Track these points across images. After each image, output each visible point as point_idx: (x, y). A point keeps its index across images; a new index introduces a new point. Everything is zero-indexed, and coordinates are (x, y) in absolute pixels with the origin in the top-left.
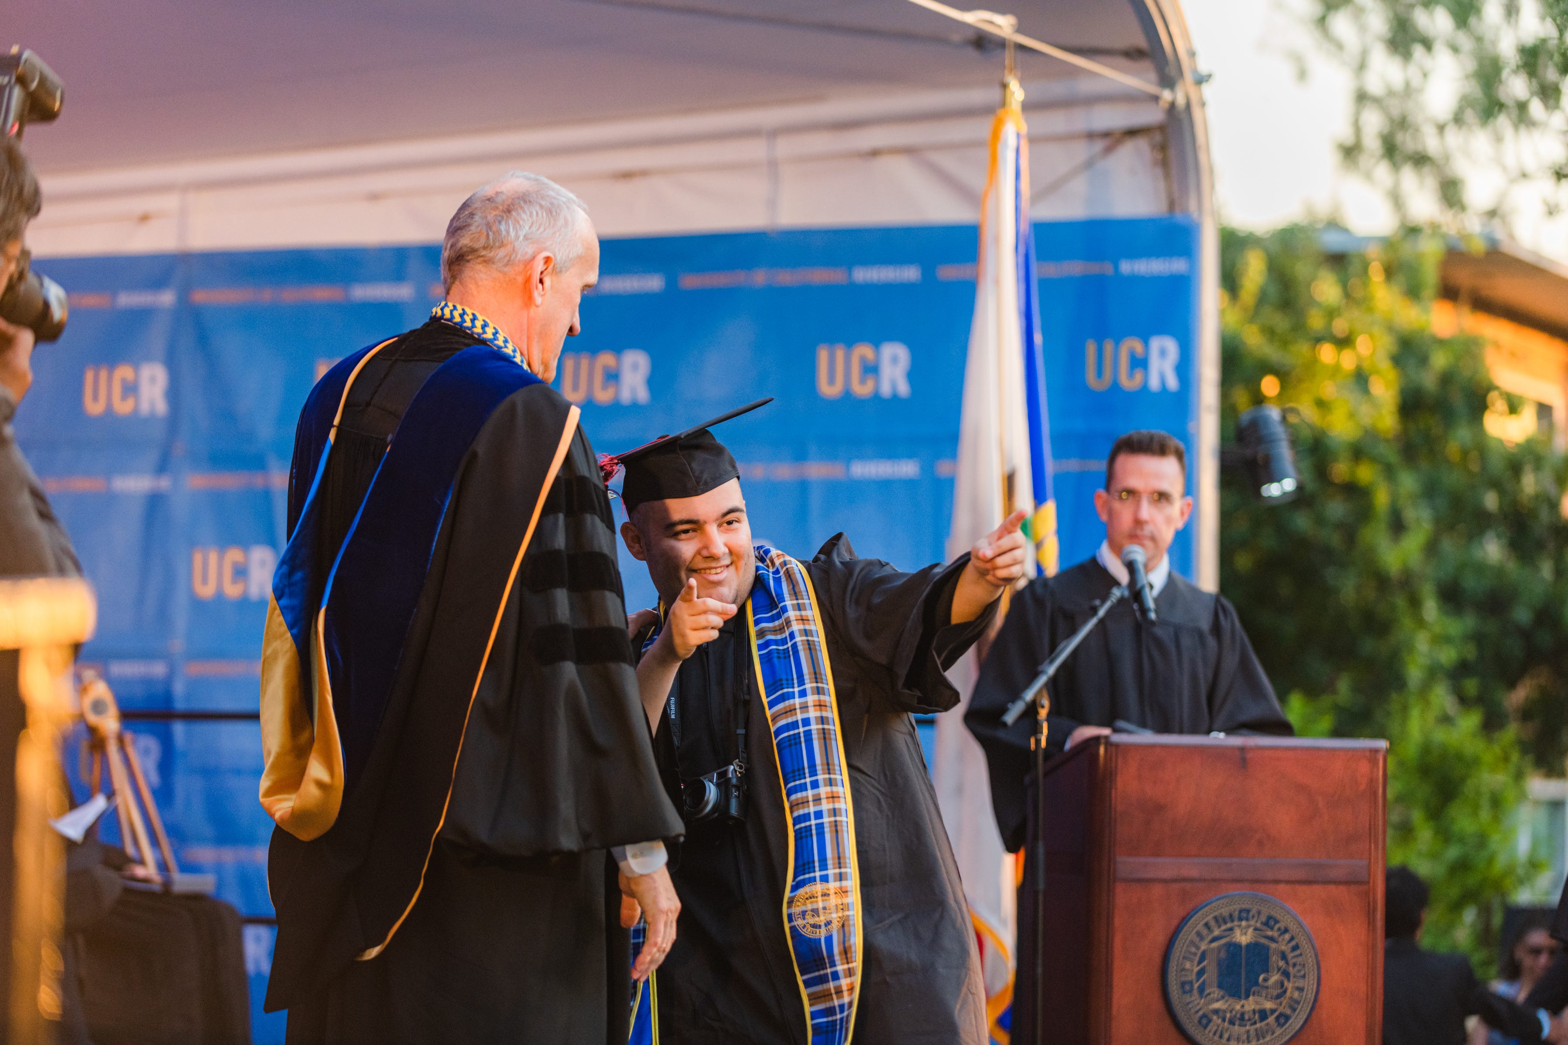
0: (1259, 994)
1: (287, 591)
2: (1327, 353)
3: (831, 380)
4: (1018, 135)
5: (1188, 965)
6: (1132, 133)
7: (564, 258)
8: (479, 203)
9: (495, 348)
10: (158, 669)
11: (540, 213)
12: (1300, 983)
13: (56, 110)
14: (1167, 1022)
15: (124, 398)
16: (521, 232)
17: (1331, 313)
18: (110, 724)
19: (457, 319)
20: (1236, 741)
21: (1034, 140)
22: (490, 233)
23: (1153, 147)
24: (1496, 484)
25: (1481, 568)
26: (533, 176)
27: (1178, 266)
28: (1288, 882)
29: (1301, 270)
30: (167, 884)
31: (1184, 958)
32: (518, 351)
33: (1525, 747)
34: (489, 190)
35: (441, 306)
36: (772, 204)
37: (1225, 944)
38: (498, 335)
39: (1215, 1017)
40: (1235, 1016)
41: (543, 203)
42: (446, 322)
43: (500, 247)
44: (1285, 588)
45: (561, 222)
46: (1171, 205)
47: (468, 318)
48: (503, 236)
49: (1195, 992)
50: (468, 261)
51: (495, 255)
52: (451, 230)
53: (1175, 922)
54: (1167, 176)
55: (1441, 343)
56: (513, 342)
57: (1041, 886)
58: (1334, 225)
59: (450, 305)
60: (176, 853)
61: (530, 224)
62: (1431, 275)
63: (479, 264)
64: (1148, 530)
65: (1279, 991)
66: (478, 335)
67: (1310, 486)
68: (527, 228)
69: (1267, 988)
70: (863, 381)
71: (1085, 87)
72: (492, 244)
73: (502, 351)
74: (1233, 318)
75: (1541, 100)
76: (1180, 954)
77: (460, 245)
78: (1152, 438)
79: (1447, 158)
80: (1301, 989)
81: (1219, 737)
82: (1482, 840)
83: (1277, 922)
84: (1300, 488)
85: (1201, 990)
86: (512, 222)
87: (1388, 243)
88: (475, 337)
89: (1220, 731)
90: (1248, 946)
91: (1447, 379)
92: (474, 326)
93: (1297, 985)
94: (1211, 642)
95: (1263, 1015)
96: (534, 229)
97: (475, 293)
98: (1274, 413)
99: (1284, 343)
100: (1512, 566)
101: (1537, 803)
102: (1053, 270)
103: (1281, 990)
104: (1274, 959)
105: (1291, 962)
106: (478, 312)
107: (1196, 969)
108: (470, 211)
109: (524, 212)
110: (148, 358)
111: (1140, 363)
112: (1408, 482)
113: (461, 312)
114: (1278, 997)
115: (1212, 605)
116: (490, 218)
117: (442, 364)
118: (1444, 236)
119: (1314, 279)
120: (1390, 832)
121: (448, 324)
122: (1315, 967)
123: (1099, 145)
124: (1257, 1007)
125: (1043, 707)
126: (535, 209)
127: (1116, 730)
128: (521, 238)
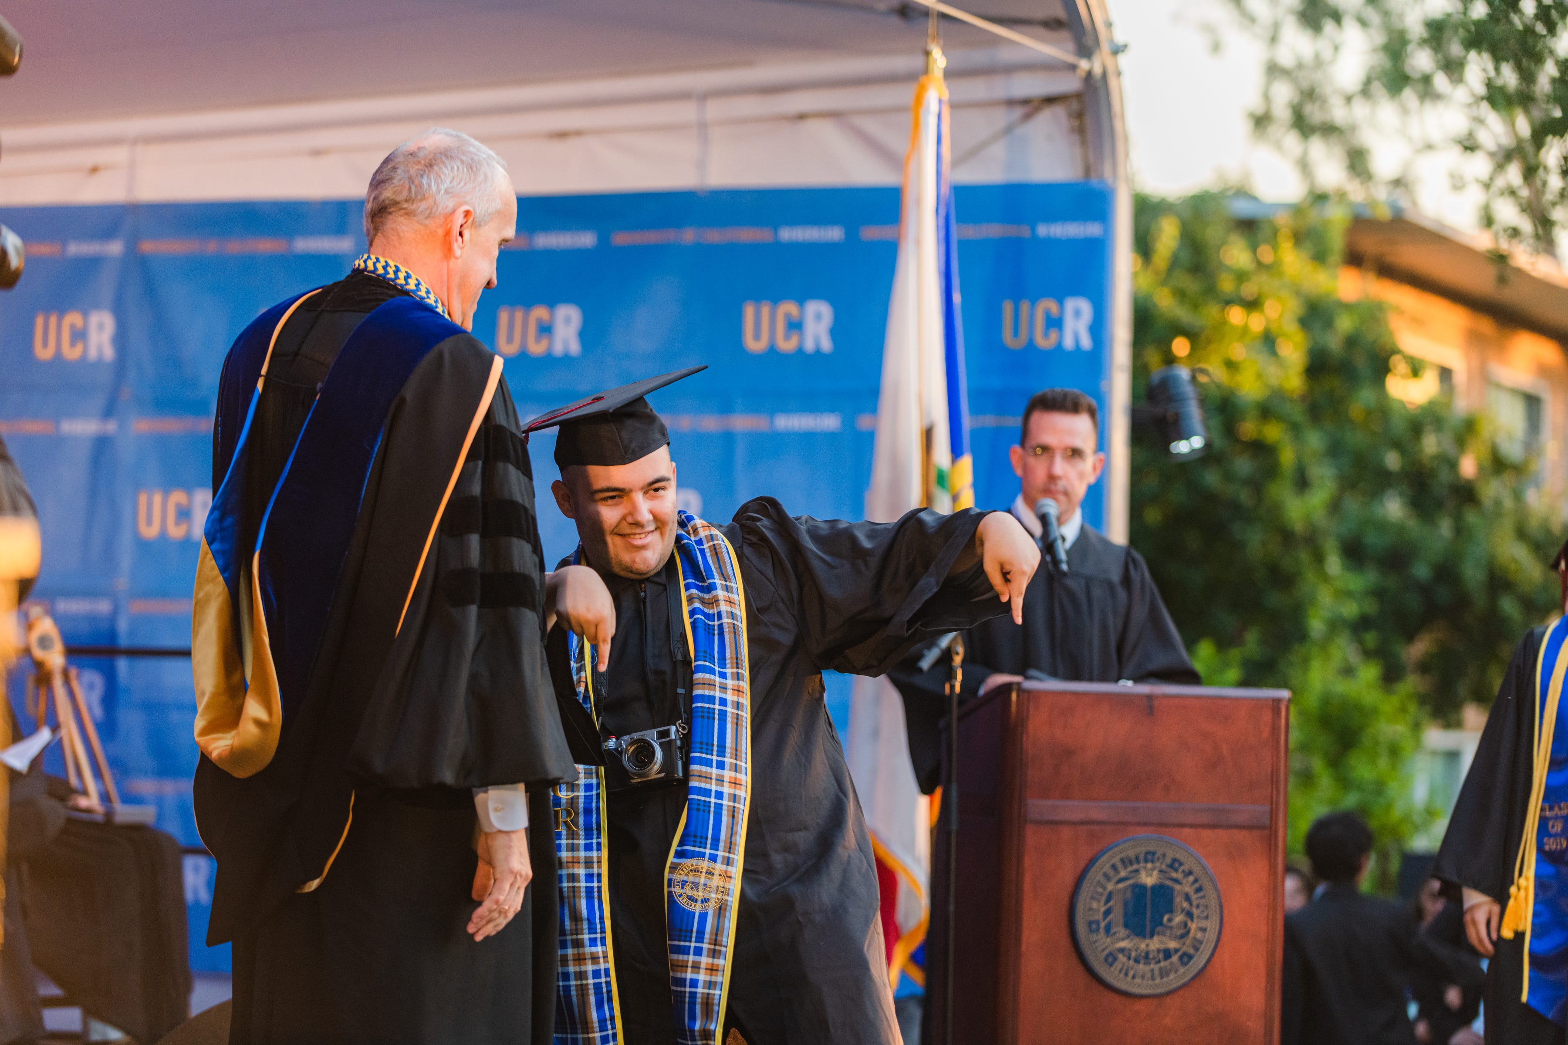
0: (1164, 934)
1: (218, 535)
2: (1236, 315)
3: (757, 336)
4: (940, 101)
5: (1095, 905)
6: (1050, 100)
7: (483, 213)
8: (402, 158)
9: (417, 299)
10: (103, 607)
11: (461, 168)
12: (1203, 924)
13: (15, 64)
14: (1074, 960)
15: (73, 344)
16: (443, 186)
17: (1241, 277)
18: (55, 659)
19: (381, 271)
20: (1144, 689)
21: (955, 106)
22: (413, 187)
23: (1070, 115)
24: (1397, 445)
25: (1382, 526)
26: (454, 133)
27: (1093, 229)
28: (1192, 826)
29: (1212, 233)
30: (109, 814)
31: (1092, 898)
32: (440, 302)
33: (1422, 700)
34: (411, 146)
35: (364, 259)
36: (701, 164)
37: (1131, 886)
38: (420, 286)
39: (1120, 956)
40: (1140, 955)
41: (464, 158)
42: (369, 274)
43: (421, 200)
44: (1193, 541)
45: (481, 177)
46: (1087, 171)
47: (391, 270)
48: (425, 190)
49: (1102, 931)
50: (390, 213)
51: (417, 207)
52: (373, 183)
53: (1083, 864)
54: (1084, 143)
55: (1348, 307)
56: (434, 293)
57: (954, 827)
58: (1242, 193)
59: (373, 257)
60: (117, 783)
61: (451, 179)
62: (1337, 241)
63: (401, 216)
64: (1061, 485)
65: (1182, 931)
66: (401, 287)
67: (1219, 442)
68: (448, 182)
69: (1171, 928)
70: (787, 337)
71: (1005, 55)
72: (414, 197)
73: (425, 302)
74: (1146, 282)
75: (1446, 73)
76: (1087, 894)
77: (382, 197)
78: (1065, 395)
79: (1353, 128)
80: (1203, 930)
81: (1127, 685)
82: (1380, 787)
83: (1181, 864)
84: (1208, 445)
85: (1108, 929)
86: (434, 176)
87: (1297, 210)
88: (398, 288)
89: (1128, 679)
90: (1154, 887)
91: (1352, 342)
92: (397, 278)
93: (1200, 925)
94: (1122, 594)
95: (1168, 954)
96: (455, 183)
97: (397, 244)
98: (1183, 373)
99: (1195, 306)
100: (1413, 524)
101: (1434, 753)
102: (971, 232)
103: (1185, 930)
104: (1179, 900)
105: (1195, 903)
106: (400, 263)
107: (1103, 909)
108: (393, 165)
109: (446, 167)
110: (97, 306)
111: (1055, 323)
112: (1315, 440)
113: (384, 264)
114: (1182, 936)
115: (1122, 558)
116: (413, 172)
117: (369, 315)
118: (1351, 204)
119: (1224, 243)
120: (1292, 780)
121: (372, 276)
122: (1218, 908)
123: (1018, 112)
124: (1162, 947)
125: (957, 654)
126: (456, 164)
127: (1027, 678)
128: (442, 192)
